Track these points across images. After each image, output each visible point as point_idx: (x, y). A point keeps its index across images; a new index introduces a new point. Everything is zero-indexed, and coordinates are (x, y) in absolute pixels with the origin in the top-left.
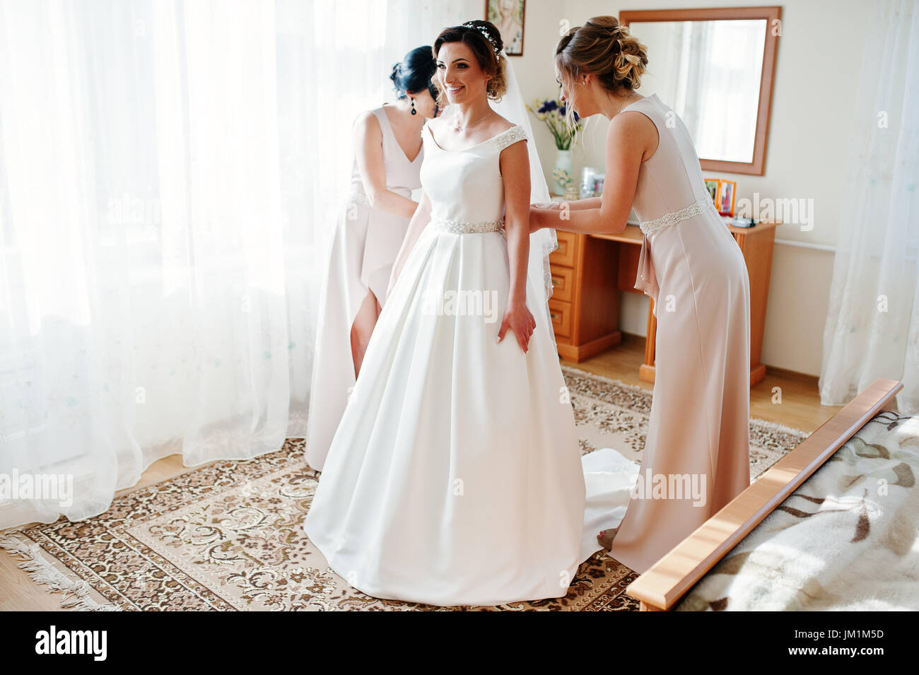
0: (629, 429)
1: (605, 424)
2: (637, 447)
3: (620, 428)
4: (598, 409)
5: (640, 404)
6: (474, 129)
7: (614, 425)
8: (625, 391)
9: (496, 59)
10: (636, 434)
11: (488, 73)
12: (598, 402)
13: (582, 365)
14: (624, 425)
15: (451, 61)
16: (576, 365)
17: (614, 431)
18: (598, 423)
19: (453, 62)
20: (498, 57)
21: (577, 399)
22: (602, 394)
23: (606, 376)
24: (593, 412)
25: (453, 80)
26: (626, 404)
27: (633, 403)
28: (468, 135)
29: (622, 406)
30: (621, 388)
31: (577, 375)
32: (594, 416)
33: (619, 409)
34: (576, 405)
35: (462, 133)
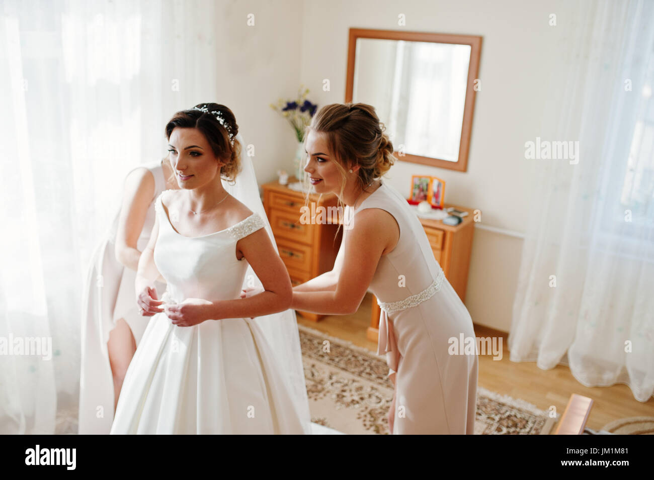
0: (360, 401)
1: (340, 397)
2: (368, 423)
3: (353, 401)
4: (335, 378)
5: (368, 370)
6: (208, 216)
7: (348, 399)
8: (356, 354)
9: (230, 145)
10: (366, 408)
11: (222, 161)
12: (335, 370)
13: (321, 325)
14: (356, 398)
15: (183, 148)
16: (314, 324)
17: (348, 405)
18: (334, 396)
19: (185, 149)
20: (232, 143)
21: (317, 367)
22: (337, 360)
23: (340, 338)
24: (329, 382)
25: (184, 167)
26: (357, 370)
27: (362, 369)
28: (203, 221)
29: (353, 373)
30: (352, 351)
31: (317, 337)
32: (330, 388)
33: (351, 377)
34: (316, 374)
35: (198, 217)
